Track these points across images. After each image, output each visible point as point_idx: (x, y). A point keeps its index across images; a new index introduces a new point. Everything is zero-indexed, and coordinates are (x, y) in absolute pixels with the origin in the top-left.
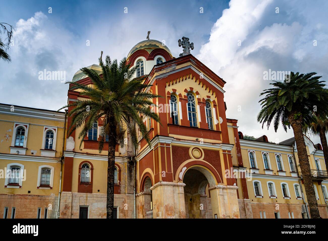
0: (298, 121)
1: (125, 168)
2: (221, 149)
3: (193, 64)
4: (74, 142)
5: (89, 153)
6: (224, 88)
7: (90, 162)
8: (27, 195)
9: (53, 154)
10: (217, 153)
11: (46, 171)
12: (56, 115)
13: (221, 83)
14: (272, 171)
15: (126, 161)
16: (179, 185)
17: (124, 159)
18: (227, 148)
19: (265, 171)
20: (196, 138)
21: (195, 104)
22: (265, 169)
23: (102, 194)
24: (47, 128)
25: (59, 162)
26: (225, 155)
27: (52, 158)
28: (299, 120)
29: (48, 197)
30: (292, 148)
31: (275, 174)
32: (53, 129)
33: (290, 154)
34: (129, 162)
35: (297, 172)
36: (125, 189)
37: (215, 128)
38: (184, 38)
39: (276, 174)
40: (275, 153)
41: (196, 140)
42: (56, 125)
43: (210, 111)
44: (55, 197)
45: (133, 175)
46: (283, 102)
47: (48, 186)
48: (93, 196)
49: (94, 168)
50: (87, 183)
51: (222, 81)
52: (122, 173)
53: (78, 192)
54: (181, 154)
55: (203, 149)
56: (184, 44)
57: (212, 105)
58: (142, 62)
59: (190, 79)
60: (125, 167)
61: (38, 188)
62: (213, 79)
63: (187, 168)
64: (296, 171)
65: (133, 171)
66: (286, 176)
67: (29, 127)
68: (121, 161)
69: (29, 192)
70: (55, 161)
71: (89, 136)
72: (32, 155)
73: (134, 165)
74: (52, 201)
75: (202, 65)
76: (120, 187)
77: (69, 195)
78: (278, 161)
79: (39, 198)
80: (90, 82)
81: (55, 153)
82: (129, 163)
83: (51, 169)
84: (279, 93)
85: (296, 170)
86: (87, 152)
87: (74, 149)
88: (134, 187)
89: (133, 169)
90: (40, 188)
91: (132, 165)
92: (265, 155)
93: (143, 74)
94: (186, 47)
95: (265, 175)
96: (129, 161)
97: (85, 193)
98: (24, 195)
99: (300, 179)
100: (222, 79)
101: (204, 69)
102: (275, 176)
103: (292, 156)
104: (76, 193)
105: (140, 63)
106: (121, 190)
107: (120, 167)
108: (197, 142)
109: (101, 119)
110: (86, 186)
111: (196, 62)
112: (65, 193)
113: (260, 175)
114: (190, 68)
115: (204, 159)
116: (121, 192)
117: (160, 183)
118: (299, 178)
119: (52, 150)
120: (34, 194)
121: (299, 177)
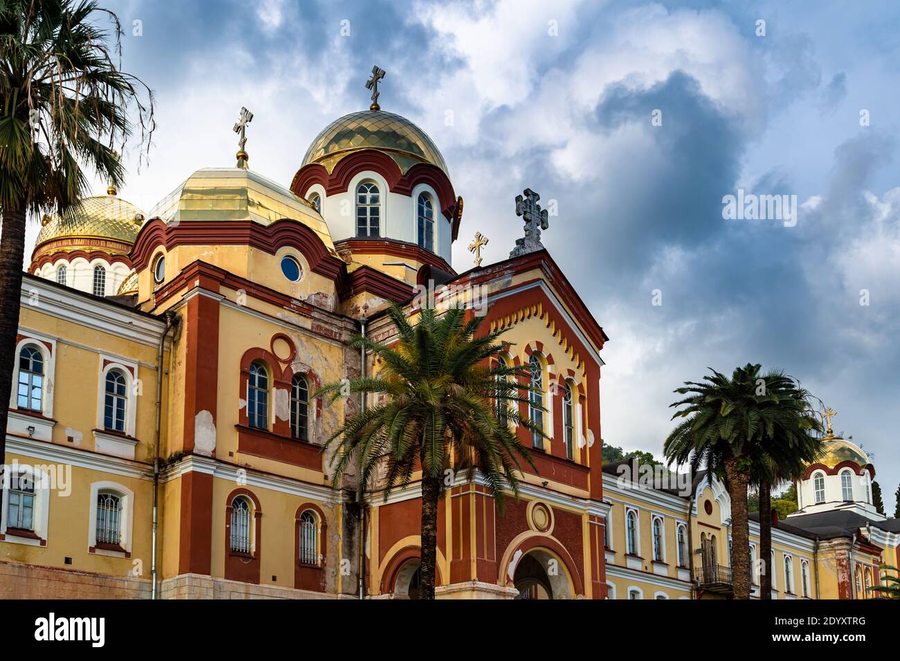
0: (743, 476)
1: (335, 522)
2: (587, 512)
3: (547, 278)
4: (214, 427)
5: (252, 467)
6: (601, 353)
7: (254, 495)
8: (63, 570)
9: (128, 450)
10: (577, 519)
11: (108, 499)
12: (135, 322)
13: (597, 339)
14: (641, 559)
15: (340, 502)
16: (508, 593)
17: (334, 495)
18: (598, 512)
19: (628, 560)
20: (544, 480)
21: (541, 386)
22: (628, 553)
23: (284, 588)
24: (110, 362)
25: (146, 475)
26: (592, 526)
27: (129, 463)
28: (745, 474)
29: (122, 580)
30: (689, 505)
31: (646, 568)
32: (127, 367)
33: (681, 520)
34: (347, 504)
35: (691, 570)
36: (335, 580)
37: (577, 458)
38: (530, 193)
39: (649, 570)
40: (653, 511)
41: (542, 485)
42: (134, 356)
43: (569, 408)
44: (140, 582)
45: (357, 544)
46: (728, 432)
47: (116, 547)
48: (262, 591)
49: (263, 511)
50: (245, 555)
51: (600, 335)
52: (329, 533)
53: (226, 578)
54: (511, 517)
55: (554, 509)
56: (528, 210)
57: (576, 394)
58: (375, 190)
59: (538, 318)
60: (337, 517)
61: (92, 550)
62: (581, 325)
63: (523, 552)
64: (688, 567)
65: (357, 532)
66: (666, 575)
67: (56, 350)
68: (326, 500)
69: (68, 561)
70: (137, 473)
71: (249, 414)
72: (70, 444)
73: (359, 516)
74: (132, 593)
75: (564, 284)
76: (324, 572)
77: (206, 585)
78: (655, 535)
79: (97, 581)
80: (248, 239)
81: (136, 446)
82: (347, 509)
83: (122, 495)
84: (722, 409)
85: (688, 562)
86: (247, 464)
87: (214, 451)
88: (361, 576)
89: (356, 524)
90: (98, 552)
91: (354, 514)
92: (631, 516)
93: (375, 231)
94: (533, 221)
95: (626, 568)
96: (348, 502)
97: (243, 583)
98: (56, 569)
99: (694, 588)
100: (601, 329)
101: (567, 293)
102: (646, 573)
103: (686, 525)
104: (222, 580)
105: (369, 193)
106: (327, 581)
107: (324, 515)
108: (544, 490)
109: (279, 365)
110: (245, 562)
111: (552, 273)
112: (198, 578)
113: (616, 568)
114: (539, 286)
115: (552, 534)
116: (327, 587)
117: (472, 585)
118: (691, 585)
119: (124, 433)
120: (82, 570)
121: (692, 582)
